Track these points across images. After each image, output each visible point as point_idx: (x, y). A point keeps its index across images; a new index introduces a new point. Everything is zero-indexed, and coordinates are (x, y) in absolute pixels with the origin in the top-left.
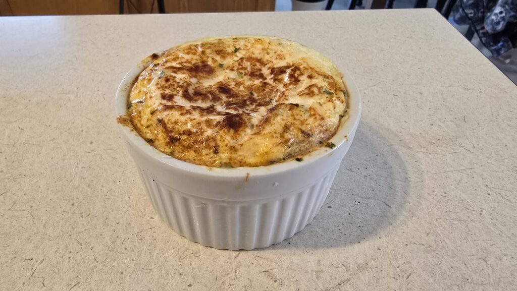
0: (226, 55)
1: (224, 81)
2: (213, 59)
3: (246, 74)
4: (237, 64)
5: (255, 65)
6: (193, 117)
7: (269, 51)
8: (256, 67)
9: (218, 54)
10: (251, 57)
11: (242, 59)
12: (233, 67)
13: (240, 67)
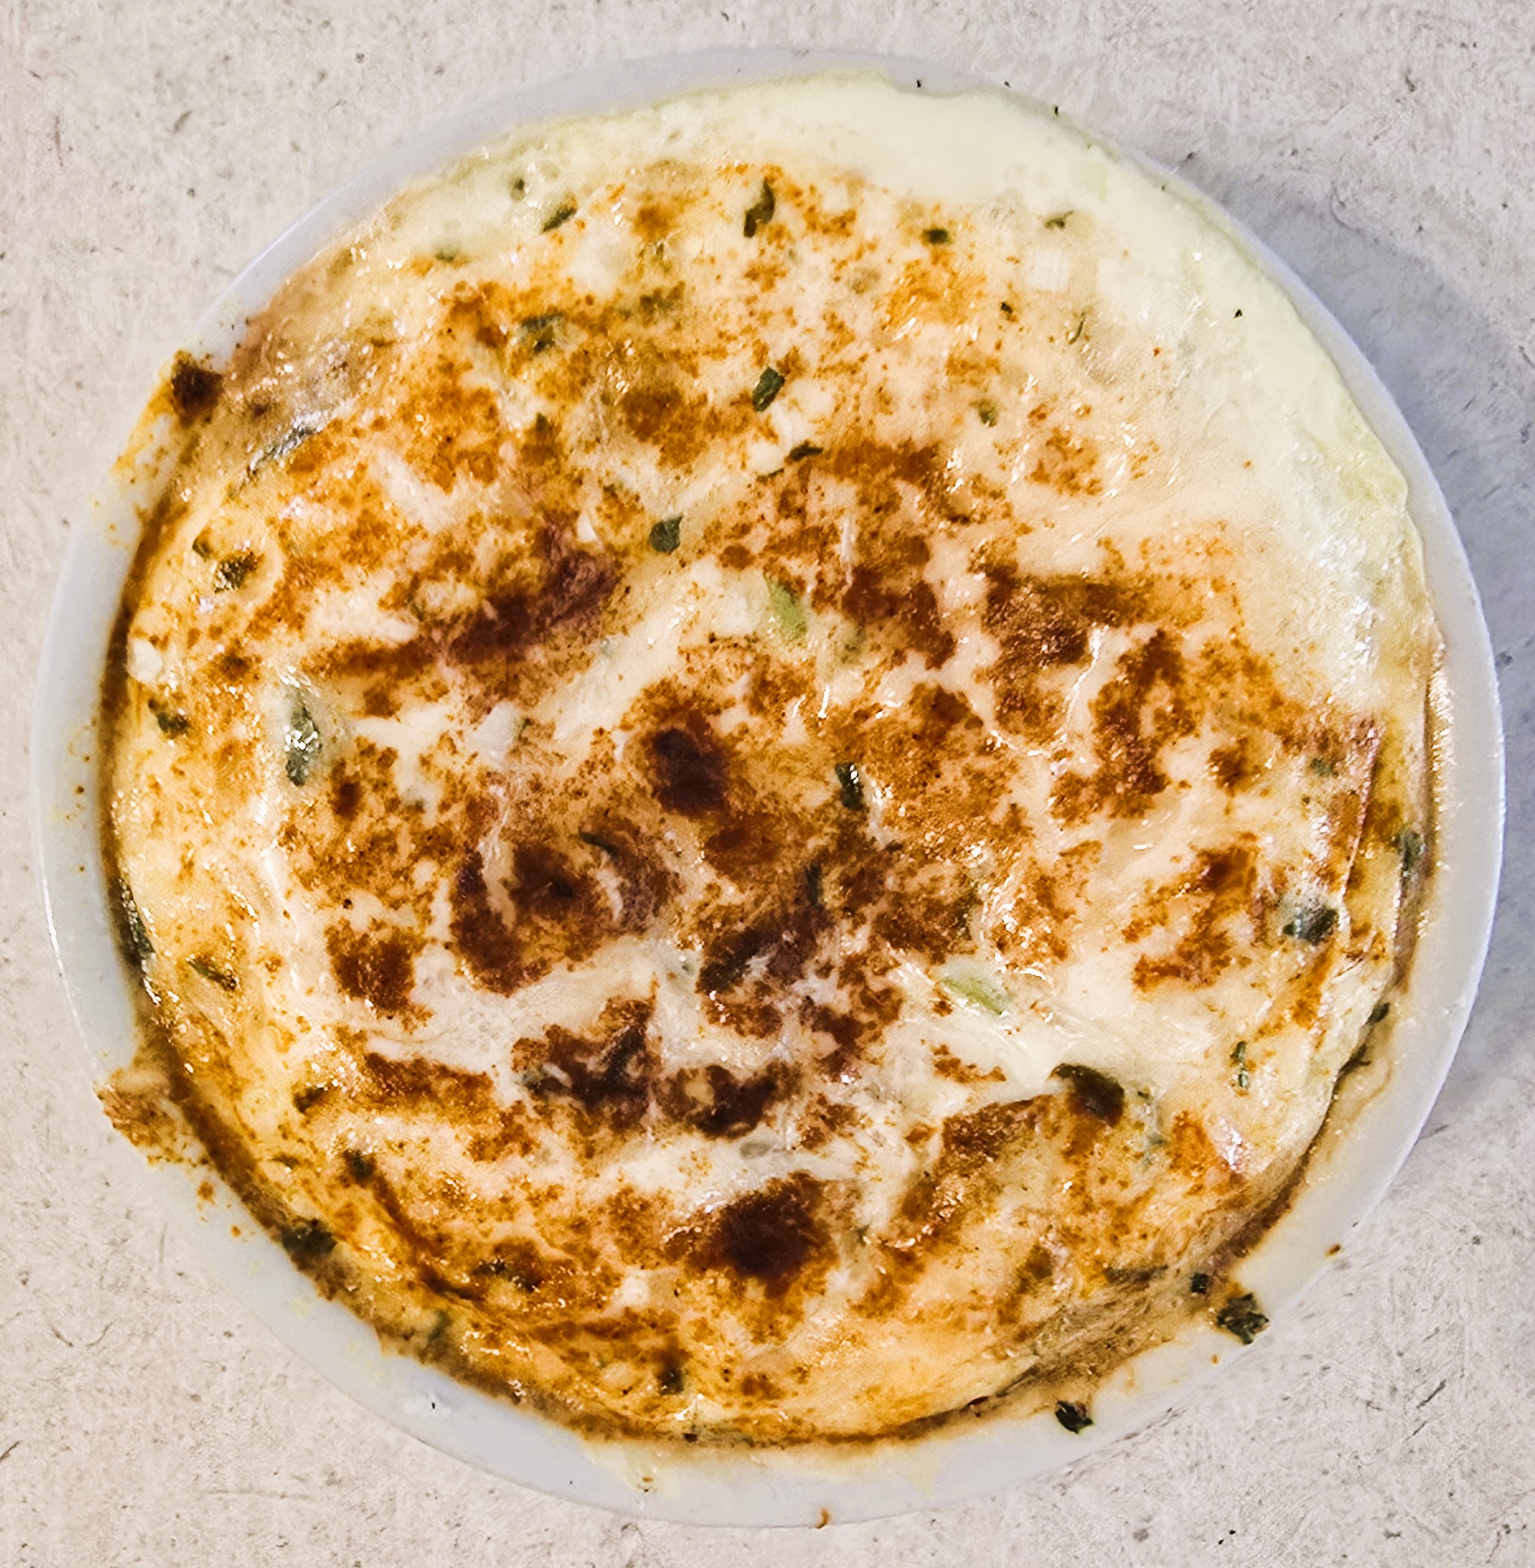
0: (699, 434)
1: (684, 679)
2: (610, 491)
3: (821, 598)
4: (768, 506)
5: (888, 506)
6: (542, 1177)
7: (995, 385)
8: (893, 524)
9: (644, 432)
10: (869, 446)
11: (803, 453)
12: (744, 529)
13: (788, 527)
